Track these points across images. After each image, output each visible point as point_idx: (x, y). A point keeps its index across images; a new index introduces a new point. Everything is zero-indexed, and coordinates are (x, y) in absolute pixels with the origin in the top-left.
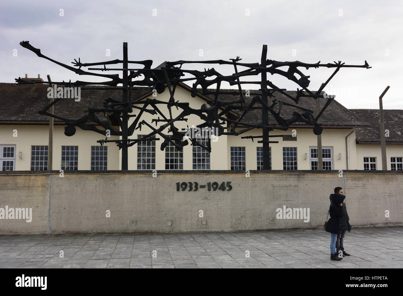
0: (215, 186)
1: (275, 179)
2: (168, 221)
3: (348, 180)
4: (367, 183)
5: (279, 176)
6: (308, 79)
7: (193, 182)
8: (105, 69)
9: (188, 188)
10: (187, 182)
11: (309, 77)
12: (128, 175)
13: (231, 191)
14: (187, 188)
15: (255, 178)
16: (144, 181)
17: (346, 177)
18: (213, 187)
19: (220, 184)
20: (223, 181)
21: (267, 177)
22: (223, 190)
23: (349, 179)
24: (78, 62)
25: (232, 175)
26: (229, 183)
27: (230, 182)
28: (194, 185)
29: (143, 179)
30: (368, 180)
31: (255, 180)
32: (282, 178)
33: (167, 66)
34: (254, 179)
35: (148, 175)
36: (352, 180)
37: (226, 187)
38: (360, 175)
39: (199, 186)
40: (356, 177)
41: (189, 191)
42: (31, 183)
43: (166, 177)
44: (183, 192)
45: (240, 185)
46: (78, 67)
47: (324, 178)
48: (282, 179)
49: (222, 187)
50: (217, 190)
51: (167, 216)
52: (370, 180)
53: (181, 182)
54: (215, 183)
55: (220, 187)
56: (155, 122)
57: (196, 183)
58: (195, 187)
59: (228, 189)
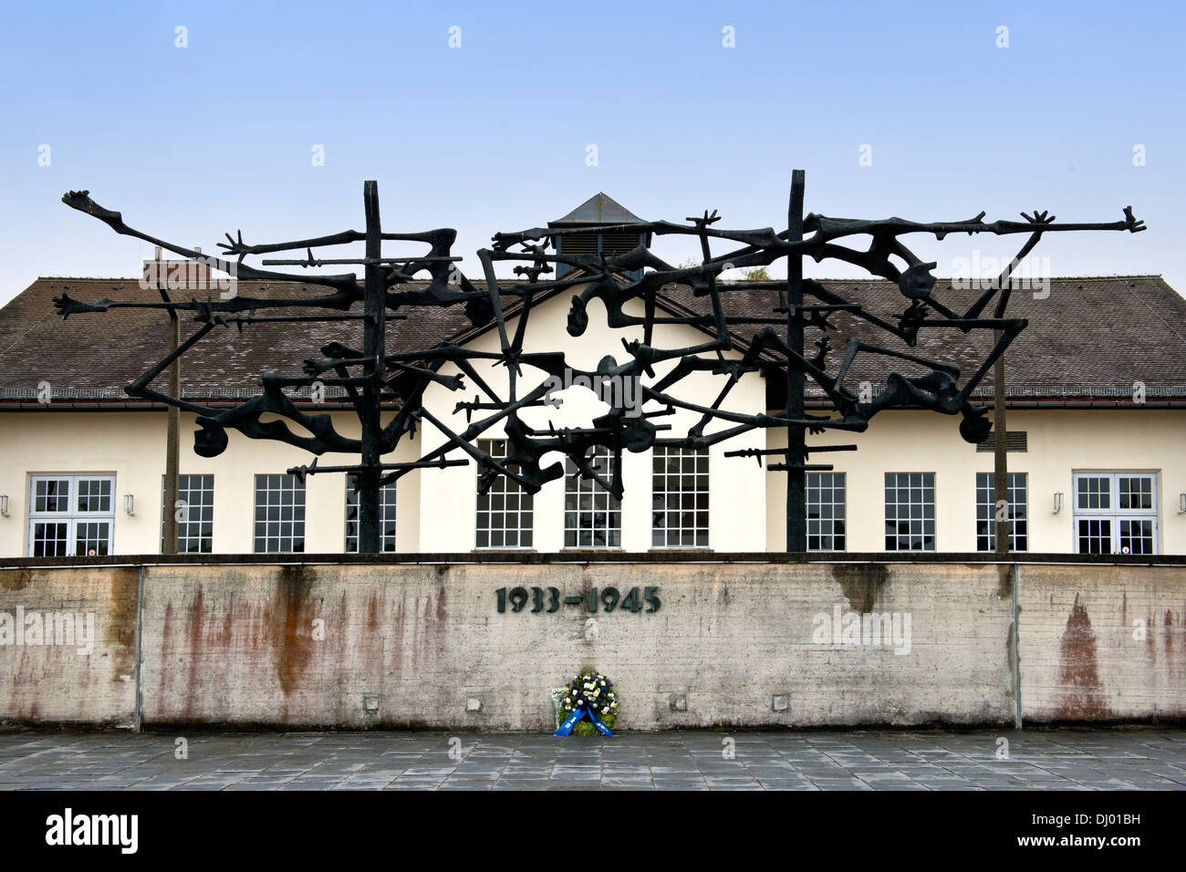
0: (609, 600)
1: (795, 579)
2: (470, 697)
3: (1027, 582)
5: (806, 572)
6: (932, 272)
7: (543, 587)
8: (312, 262)
9: (530, 606)
10: (528, 587)
11: (935, 265)
13: (658, 614)
14: (527, 605)
15: (730, 575)
17: (1024, 577)
18: (604, 602)
19: (623, 591)
20: (635, 584)
22: (633, 612)
23: (1030, 581)
24: (237, 242)
25: (662, 566)
26: (651, 591)
27: (657, 588)
28: (547, 596)
29: (402, 578)
30: (1096, 585)
31: (730, 582)
32: (816, 575)
33: (497, 244)
34: (727, 578)
35: (415, 567)
36: (1040, 585)
37: (644, 601)
38: (1068, 568)
39: (561, 600)
40: (1054, 576)
41: (533, 612)
42: (90, 590)
43: (467, 573)
44: (514, 614)
45: (684, 597)
46: (234, 259)
47: (949, 576)
48: (814, 578)
49: (632, 603)
50: (617, 612)
51: (467, 683)
53: (510, 587)
54: (611, 591)
55: (624, 602)
56: (464, 411)
57: (554, 591)
58: (550, 600)
59: (649, 608)
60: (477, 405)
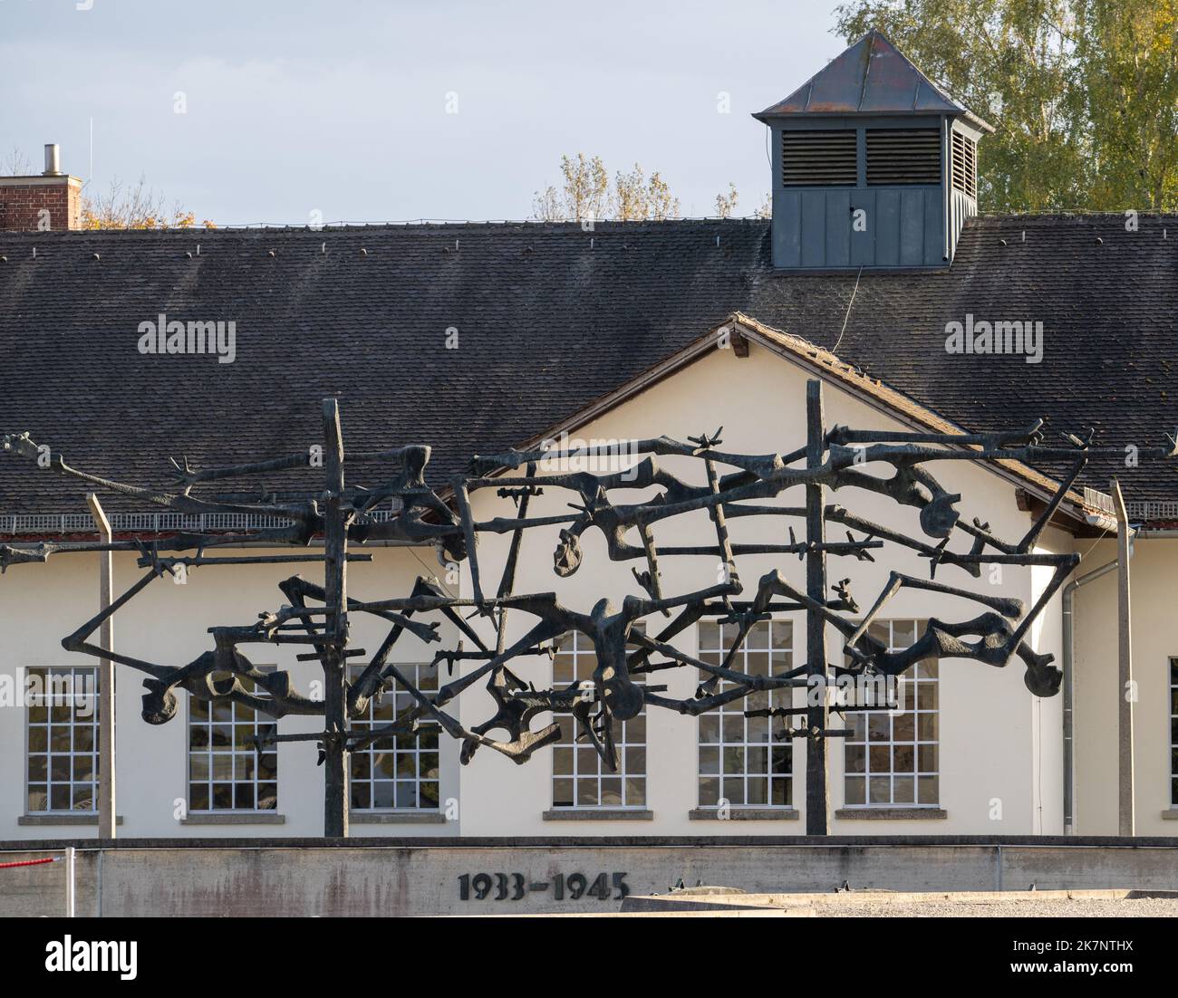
0: (576, 886)
1: (769, 864)
3: (1011, 867)
4: (1075, 879)
5: (780, 856)
6: (955, 507)
7: (507, 872)
9: (495, 892)
10: (490, 872)
11: (957, 498)
12: (318, 852)
14: (491, 892)
15: (702, 860)
16: (363, 871)
17: (1007, 859)
18: (571, 889)
19: (591, 877)
20: (603, 870)
21: (741, 859)
22: (600, 899)
23: (1015, 865)
25: (631, 850)
26: (619, 877)
27: (625, 874)
28: (512, 882)
29: (362, 864)
30: (1081, 868)
31: (701, 868)
32: (791, 860)
34: (699, 864)
35: (376, 852)
36: (1024, 869)
37: (612, 887)
38: (1052, 852)
39: (525, 887)
40: (1038, 859)
41: (497, 899)
43: (429, 857)
44: (479, 902)
45: (653, 883)
47: (930, 861)
48: (790, 863)
49: (600, 890)
50: (584, 899)
52: (1086, 869)
53: (474, 873)
54: (577, 877)
55: (591, 891)
56: (445, 660)
57: (519, 878)
58: (515, 887)
59: (617, 895)
60: (460, 655)
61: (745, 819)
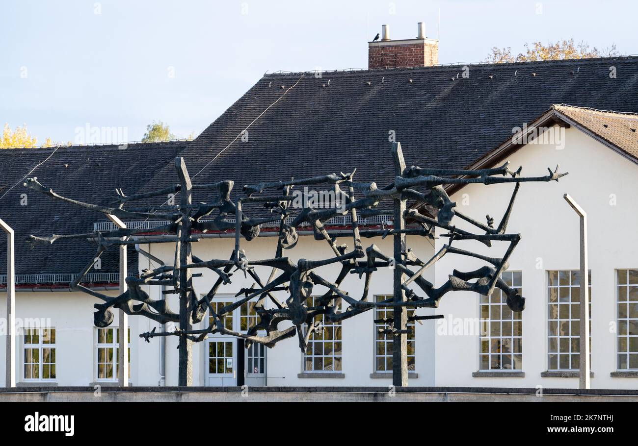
43: (190, 397)
56: (244, 293)
60: (251, 290)
61: (567, 377)
